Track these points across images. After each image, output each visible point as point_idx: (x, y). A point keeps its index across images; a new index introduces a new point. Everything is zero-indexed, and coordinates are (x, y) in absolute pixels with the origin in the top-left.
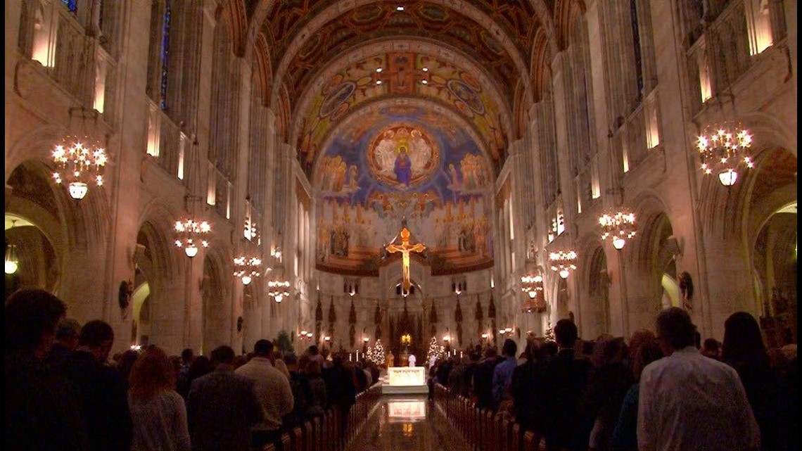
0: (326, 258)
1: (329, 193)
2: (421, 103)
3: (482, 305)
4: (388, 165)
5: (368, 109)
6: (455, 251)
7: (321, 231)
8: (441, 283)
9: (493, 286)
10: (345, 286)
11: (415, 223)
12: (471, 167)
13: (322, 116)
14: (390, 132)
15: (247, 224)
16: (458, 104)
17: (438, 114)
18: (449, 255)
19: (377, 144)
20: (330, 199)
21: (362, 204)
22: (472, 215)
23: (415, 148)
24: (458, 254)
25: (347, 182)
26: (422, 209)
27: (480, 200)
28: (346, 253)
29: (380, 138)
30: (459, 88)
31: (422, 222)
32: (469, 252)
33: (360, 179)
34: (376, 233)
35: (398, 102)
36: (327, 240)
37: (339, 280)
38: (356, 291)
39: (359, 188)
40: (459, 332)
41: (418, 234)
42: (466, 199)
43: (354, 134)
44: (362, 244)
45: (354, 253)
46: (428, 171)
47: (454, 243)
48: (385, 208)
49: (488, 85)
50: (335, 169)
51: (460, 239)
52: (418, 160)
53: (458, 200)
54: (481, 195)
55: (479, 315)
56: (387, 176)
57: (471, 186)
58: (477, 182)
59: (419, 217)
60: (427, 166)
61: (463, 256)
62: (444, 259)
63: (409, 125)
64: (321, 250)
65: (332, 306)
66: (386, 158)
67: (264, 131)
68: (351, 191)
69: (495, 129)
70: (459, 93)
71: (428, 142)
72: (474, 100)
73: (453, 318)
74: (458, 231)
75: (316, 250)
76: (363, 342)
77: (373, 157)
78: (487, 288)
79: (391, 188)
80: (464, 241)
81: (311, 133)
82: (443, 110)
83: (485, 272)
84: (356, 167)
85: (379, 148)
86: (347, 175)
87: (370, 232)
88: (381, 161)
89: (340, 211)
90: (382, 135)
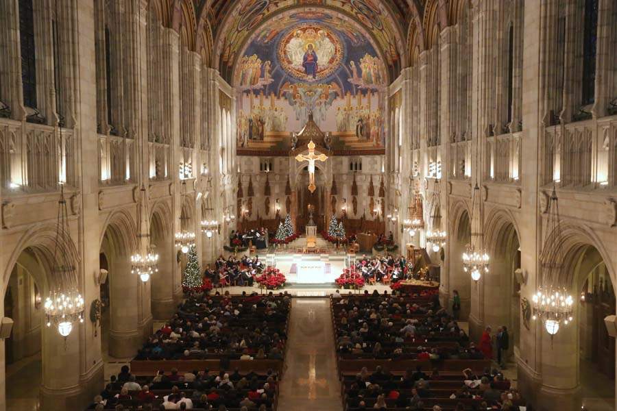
0: (245, 143)
1: (247, 86)
2: (327, 11)
3: (374, 184)
4: (297, 59)
5: (280, 16)
6: (353, 136)
7: (240, 121)
8: (341, 163)
9: (383, 171)
10: (261, 165)
11: (320, 110)
12: (369, 66)
13: (239, 29)
14: (299, 32)
15: (181, 168)
16: (359, 16)
17: (341, 20)
18: (348, 139)
19: (288, 42)
20: (248, 92)
21: (275, 95)
22: (369, 107)
23: (320, 45)
24: (356, 139)
25: (262, 76)
26: (327, 98)
27: (376, 94)
28: (262, 137)
29: (290, 38)
30: (360, 5)
31: (326, 110)
32: (365, 138)
33: (273, 72)
34: (287, 119)
35: (307, 9)
36: (245, 128)
37: (256, 160)
38: (270, 169)
39: (273, 80)
40: (355, 202)
41: (323, 120)
42: (364, 92)
43: (268, 35)
44: (275, 128)
45: (268, 136)
46: (331, 66)
47: (352, 130)
48: (295, 98)
49: (386, 13)
50: (251, 66)
51: (357, 126)
52: (323, 56)
53: (357, 92)
54: (376, 91)
55: (371, 192)
56: (297, 68)
57: (368, 81)
58: (373, 79)
59: (323, 104)
60: (331, 62)
61: (359, 141)
62: (344, 142)
63: (316, 26)
64: (241, 137)
65: (251, 183)
66: (296, 54)
67: (191, 73)
68: (266, 83)
69: (390, 44)
70: (360, 9)
71: (332, 41)
72: (374, 17)
73: (350, 191)
74: (357, 119)
75: (237, 139)
76: (276, 210)
77: (285, 53)
78: (379, 172)
79: (300, 80)
80: (361, 128)
81: (230, 46)
82: (346, 18)
83: (377, 158)
84: (270, 62)
85: (289, 45)
86: (262, 70)
87: (282, 118)
88: (291, 57)
89: (256, 102)
90: (292, 35)
